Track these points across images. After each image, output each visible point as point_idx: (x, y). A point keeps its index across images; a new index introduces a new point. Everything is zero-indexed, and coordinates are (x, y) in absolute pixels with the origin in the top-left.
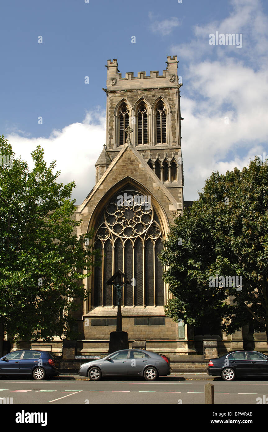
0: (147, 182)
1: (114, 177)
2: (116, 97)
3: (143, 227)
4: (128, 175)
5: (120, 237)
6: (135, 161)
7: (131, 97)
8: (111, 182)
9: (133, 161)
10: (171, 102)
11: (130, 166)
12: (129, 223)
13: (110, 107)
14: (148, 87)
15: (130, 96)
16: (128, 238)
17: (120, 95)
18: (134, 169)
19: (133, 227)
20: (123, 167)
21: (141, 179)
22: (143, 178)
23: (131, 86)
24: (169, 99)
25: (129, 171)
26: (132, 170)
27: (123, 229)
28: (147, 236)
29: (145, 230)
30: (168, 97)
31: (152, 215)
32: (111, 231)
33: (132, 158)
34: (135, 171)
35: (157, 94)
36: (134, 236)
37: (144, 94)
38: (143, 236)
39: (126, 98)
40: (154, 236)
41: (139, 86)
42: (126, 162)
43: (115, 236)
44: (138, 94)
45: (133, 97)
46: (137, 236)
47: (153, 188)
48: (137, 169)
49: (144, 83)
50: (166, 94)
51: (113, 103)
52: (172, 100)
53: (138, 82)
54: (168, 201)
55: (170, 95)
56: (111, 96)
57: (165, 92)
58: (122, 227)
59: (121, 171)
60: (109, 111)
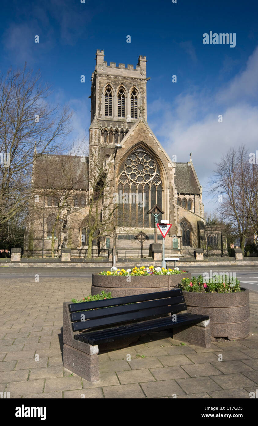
0: (154, 146)
1: (132, 140)
2: (103, 79)
3: (150, 176)
4: (142, 139)
5: (135, 182)
6: (146, 131)
7: (114, 82)
8: (130, 144)
9: (145, 131)
10: (142, 90)
11: (143, 134)
12: (140, 173)
13: (99, 87)
14: (126, 76)
15: (113, 80)
16: (140, 183)
17: (106, 78)
18: (145, 137)
19: (143, 176)
20: (138, 134)
21: (150, 144)
22: (152, 143)
23: (114, 73)
24: (140, 87)
25: (142, 137)
26: (144, 137)
27: (137, 177)
28: (152, 183)
29: (151, 179)
30: (140, 86)
31: (155, 169)
32: (129, 178)
33: (144, 129)
34: (146, 138)
35: (132, 83)
36: (144, 182)
37: (123, 81)
38: (149, 182)
39: (110, 81)
40: (157, 183)
41: (120, 74)
42: (140, 131)
43: (132, 181)
44: (119, 80)
45: (115, 82)
46: (146, 182)
47: (158, 151)
48: (148, 136)
49: (124, 73)
50: (139, 83)
51: (101, 84)
52: (143, 89)
53: (119, 71)
54: (167, 161)
55: (141, 85)
56: (100, 79)
57: (138, 82)
58: (136, 175)
59: (137, 137)
60: (99, 90)
